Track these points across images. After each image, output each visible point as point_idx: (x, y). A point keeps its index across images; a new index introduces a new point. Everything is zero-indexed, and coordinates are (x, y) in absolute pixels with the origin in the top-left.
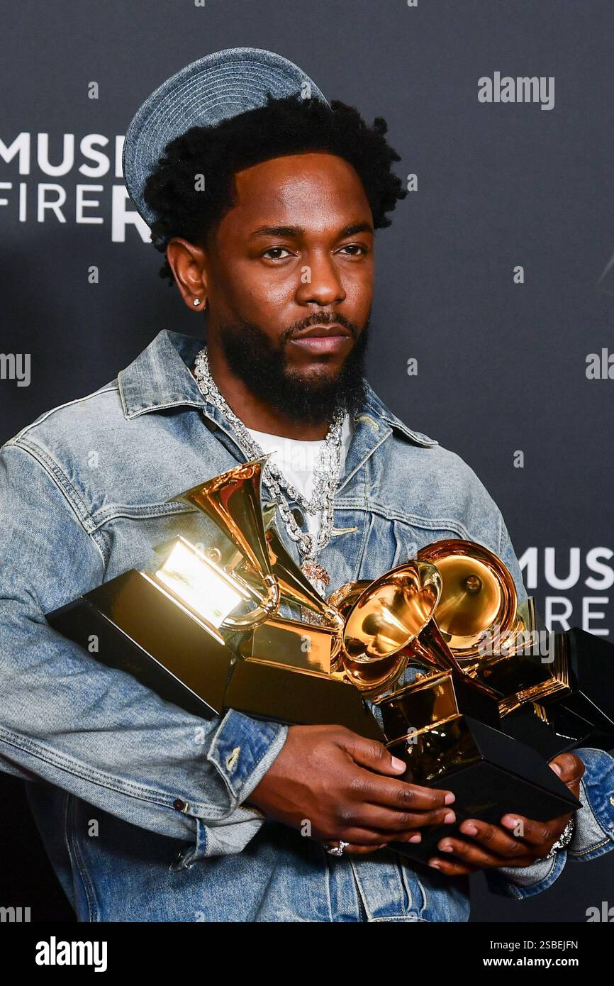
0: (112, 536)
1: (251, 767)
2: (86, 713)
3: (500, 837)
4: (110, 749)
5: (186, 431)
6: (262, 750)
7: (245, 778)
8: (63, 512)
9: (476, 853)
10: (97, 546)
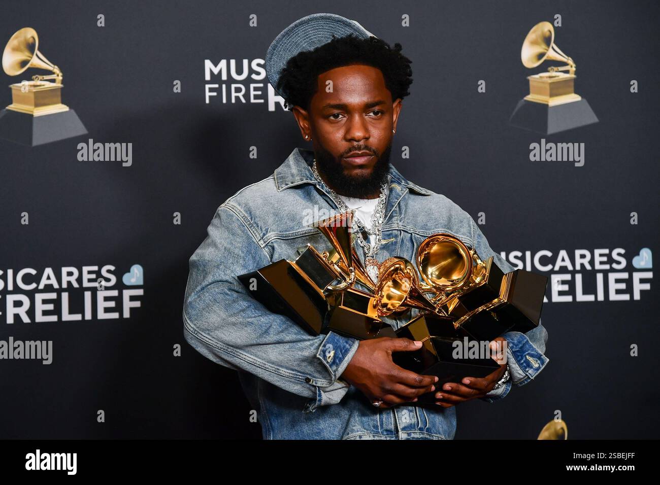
0: (273, 248)
1: (341, 360)
2: (261, 336)
3: (464, 389)
4: (273, 353)
5: (308, 196)
6: (347, 351)
7: (338, 366)
8: (249, 238)
9: (454, 397)
10: (266, 252)
